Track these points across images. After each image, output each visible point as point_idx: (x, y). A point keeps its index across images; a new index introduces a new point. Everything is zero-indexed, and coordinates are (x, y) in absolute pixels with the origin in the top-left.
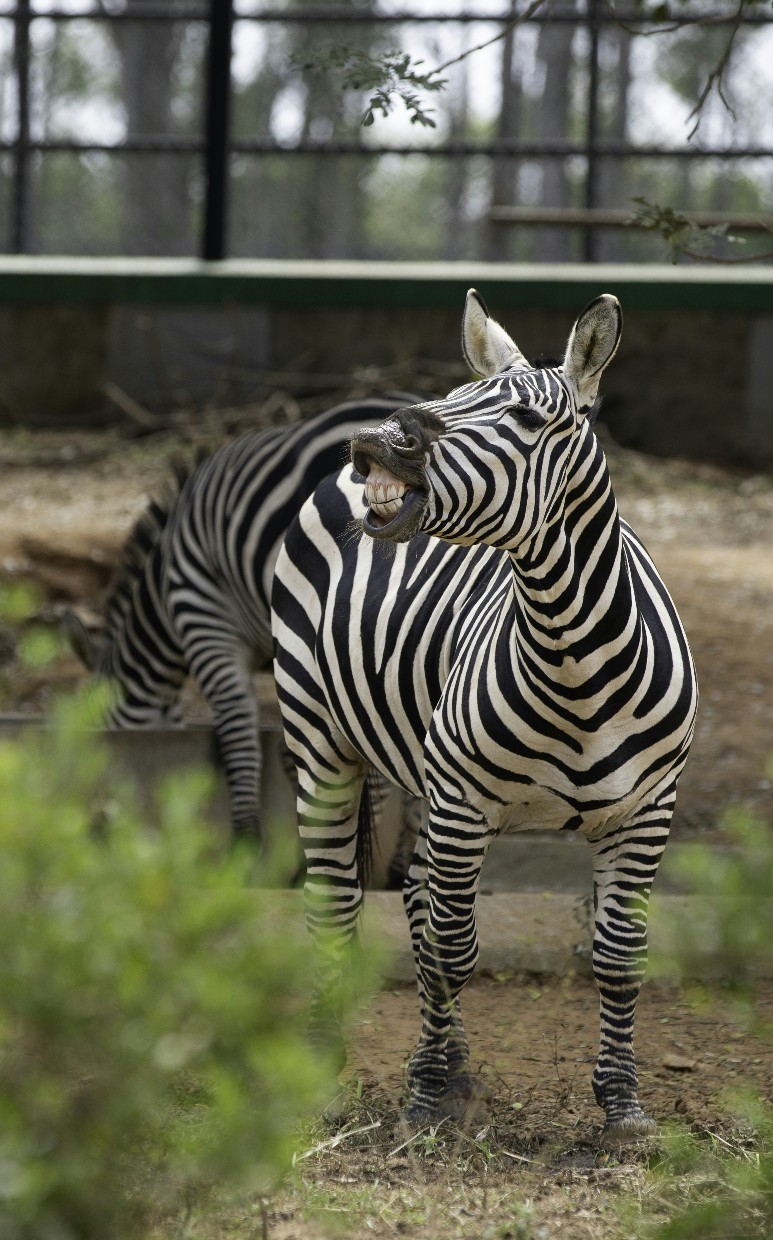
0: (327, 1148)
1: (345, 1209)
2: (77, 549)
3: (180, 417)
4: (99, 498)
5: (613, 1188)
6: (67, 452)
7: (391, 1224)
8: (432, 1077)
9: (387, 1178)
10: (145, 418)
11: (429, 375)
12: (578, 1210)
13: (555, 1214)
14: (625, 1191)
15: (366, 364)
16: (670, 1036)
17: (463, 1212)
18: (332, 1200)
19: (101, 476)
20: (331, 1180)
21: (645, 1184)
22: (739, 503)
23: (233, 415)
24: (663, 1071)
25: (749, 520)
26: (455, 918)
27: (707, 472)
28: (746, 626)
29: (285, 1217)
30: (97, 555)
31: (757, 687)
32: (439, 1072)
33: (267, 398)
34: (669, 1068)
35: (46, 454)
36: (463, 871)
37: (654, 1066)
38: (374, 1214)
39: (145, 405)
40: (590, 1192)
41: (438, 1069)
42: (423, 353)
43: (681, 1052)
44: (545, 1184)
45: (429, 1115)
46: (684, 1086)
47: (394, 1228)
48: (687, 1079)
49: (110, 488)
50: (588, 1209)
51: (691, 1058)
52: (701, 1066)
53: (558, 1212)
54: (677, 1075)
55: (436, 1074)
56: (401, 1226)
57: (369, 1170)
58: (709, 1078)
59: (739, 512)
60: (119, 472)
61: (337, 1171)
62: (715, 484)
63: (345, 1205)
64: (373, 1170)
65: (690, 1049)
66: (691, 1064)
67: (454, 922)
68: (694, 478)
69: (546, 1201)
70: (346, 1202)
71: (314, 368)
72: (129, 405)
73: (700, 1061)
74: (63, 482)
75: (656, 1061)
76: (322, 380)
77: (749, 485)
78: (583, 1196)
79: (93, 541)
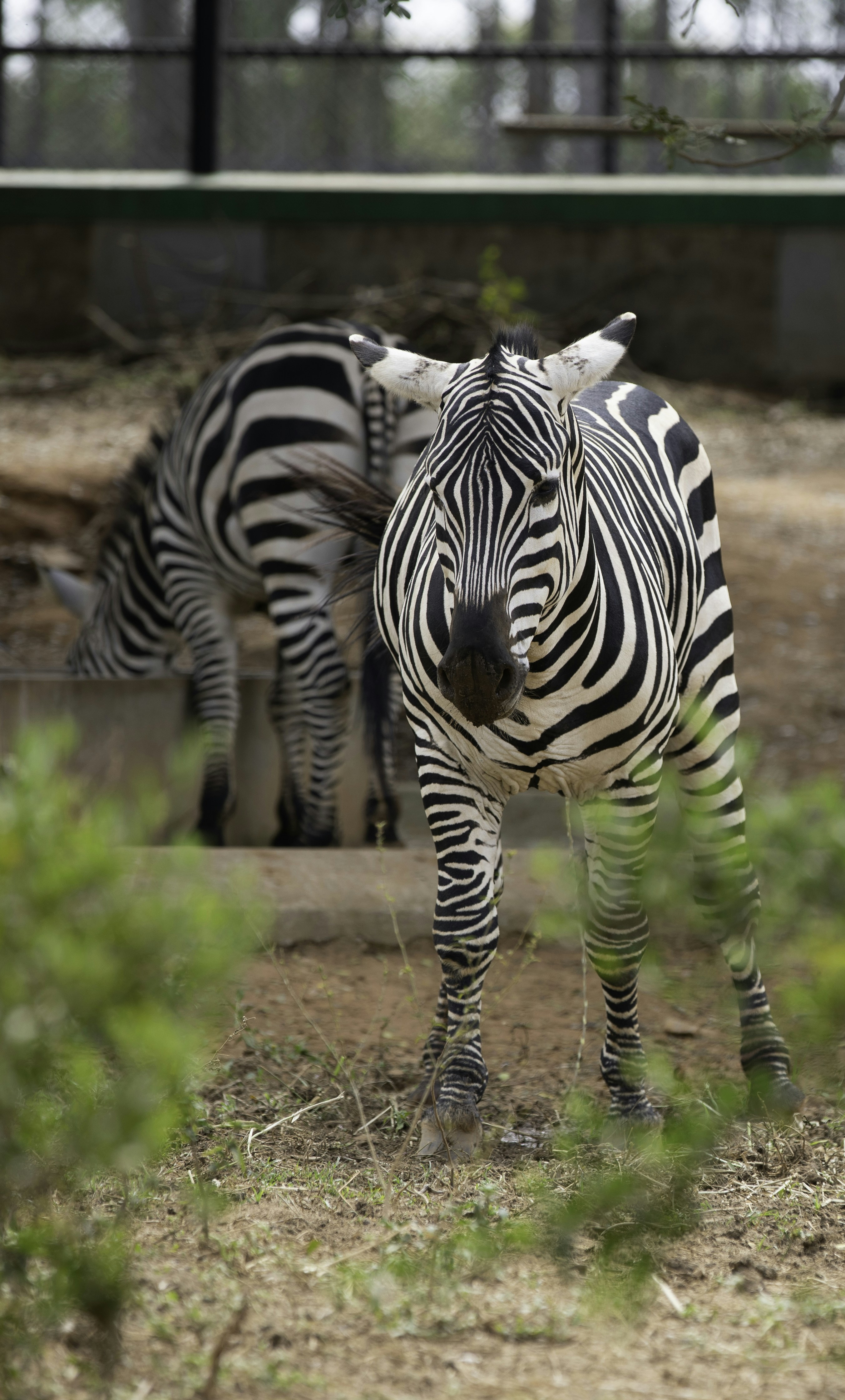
0: (289, 1122)
1: (302, 1188)
2: (57, 485)
3: (170, 342)
4: (80, 430)
5: (594, 1161)
6: (47, 381)
7: (351, 1205)
8: (458, 1068)
9: (353, 1155)
10: (130, 343)
11: (437, 295)
12: (556, 1186)
13: (528, 1191)
14: (607, 1165)
15: (368, 284)
16: (671, 1001)
17: (429, 1190)
18: (290, 1180)
19: (84, 406)
20: (292, 1158)
21: (628, 1156)
22: (766, 431)
23: (225, 339)
24: (663, 1037)
25: (777, 449)
26: (455, 882)
27: (733, 397)
28: (771, 563)
29: (236, 1198)
30: (76, 491)
31: (781, 627)
32: (466, 1063)
33: (262, 321)
34: (671, 1034)
35: (24, 383)
36: (451, 822)
37: (654, 1032)
38: (333, 1194)
39: (131, 329)
40: (568, 1167)
41: (465, 1060)
42: (429, 272)
43: (683, 1017)
44: (522, 1159)
45: (450, 1108)
46: (686, 1053)
47: (353, 1209)
48: (689, 1045)
49: (91, 419)
50: (565, 1185)
51: (693, 1022)
52: (705, 1031)
53: (533, 1188)
54: (679, 1041)
55: (462, 1065)
56: (361, 1207)
57: (334, 1146)
58: (711, 1043)
59: (766, 440)
60: (103, 402)
61: (299, 1148)
62: (741, 410)
63: (303, 1183)
64: (338, 1146)
65: (692, 1014)
66: (692, 1028)
67: (455, 887)
68: (718, 404)
69: (520, 1177)
70: (305, 1180)
71: (313, 288)
72: (115, 331)
73: (703, 1026)
74: (41, 413)
75: (657, 1027)
76: (321, 302)
77: (779, 411)
78: (562, 1171)
79: (73, 477)
